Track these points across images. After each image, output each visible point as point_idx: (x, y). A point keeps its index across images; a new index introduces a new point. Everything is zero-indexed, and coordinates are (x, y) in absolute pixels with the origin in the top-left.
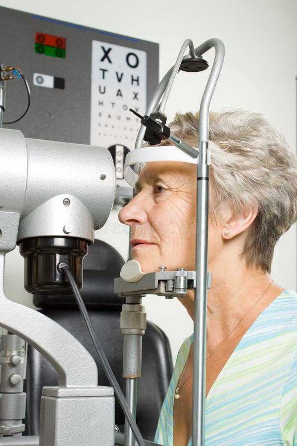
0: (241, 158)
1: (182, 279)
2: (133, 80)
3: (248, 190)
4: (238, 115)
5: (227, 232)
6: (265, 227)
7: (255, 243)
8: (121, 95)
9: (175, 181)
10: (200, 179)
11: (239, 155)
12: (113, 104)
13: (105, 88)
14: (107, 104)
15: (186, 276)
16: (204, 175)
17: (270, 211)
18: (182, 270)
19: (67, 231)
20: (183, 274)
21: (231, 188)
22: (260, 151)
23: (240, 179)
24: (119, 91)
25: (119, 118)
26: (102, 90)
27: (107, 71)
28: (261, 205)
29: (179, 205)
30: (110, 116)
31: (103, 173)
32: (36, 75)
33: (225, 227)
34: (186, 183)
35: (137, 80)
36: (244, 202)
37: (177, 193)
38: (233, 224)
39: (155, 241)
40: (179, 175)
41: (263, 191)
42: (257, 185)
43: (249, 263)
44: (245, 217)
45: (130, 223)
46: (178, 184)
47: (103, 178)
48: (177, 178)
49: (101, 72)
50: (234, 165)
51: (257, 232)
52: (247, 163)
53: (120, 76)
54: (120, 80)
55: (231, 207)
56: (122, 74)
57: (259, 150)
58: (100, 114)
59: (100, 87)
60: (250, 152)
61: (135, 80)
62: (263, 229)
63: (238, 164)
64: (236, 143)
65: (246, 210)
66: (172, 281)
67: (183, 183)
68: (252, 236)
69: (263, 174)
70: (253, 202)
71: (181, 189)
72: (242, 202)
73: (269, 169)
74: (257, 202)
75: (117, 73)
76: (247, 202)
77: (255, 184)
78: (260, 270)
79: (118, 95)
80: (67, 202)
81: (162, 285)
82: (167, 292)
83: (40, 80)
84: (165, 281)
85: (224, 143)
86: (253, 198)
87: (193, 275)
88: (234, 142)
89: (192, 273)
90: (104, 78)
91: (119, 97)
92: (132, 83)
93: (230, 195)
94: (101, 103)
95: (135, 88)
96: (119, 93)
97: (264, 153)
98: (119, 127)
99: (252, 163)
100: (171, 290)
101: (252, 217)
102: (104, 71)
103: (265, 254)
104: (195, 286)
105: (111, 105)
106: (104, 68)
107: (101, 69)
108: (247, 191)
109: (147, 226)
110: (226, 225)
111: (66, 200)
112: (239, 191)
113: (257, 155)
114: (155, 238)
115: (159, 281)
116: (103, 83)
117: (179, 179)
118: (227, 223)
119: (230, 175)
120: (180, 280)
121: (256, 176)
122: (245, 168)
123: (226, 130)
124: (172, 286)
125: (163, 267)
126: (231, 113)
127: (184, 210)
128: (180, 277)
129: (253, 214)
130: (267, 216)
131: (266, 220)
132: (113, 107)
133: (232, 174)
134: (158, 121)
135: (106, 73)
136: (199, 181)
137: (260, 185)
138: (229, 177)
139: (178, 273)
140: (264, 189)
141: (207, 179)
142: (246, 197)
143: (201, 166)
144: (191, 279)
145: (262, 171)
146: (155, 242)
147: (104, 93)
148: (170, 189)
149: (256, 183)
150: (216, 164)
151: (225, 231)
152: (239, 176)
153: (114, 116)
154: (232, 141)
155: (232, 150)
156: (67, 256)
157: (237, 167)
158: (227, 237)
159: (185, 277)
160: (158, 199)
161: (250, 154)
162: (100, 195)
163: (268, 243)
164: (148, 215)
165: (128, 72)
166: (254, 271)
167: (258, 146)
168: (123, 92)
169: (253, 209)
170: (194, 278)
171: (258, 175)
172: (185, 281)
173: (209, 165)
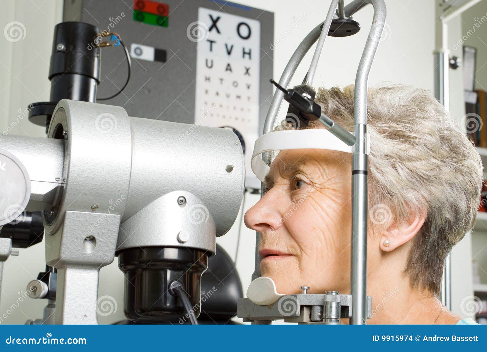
0: (404, 146)
1: (334, 305)
2: (244, 53)
3: (414, 187)
4: (398, 91)
5: (387, 242)
6: (434, 236)
7: (421, 257)
8: (230, 70)
9: (319, 173)
10: (355, 172)
11: (403, 142)
12: (222, 80)
13: (212, 62)
14: (215, 81)
15: (339, 301)
16: (361, 168)
17: (441, 215)
18: (334, 294)
19: (182, 240)
20: (335, 299)
21: (392, 184)
22: (429, 138)
23: (403, 173)
24: (229, 65)
25: (228, 96)
26: (209, 65)
27: (214, 42)
28: (431, 207)
29: (325, 206)
30: (217, 94)
31: (229, 164)
32: (134, 46)
33: (384, 235)
34: (334, 177)
35: (249, 54)
36: (409, 203)
37: (321, 190)
38: (395, 232)
39: (292, 251)
40: (324, 167)
41: (433, 189)
42: (426, 181)
43: (413, 282)
44: (410, 223)
45: (259, 228)
46: (323, 178)
47: (230, 169)
48: (322, 170)
49: (208, 44)
50: (396, 155)
51: (425, 242)
52: (413, 152)
53: (229, 47)
54: (229, 53)
55: (393, 209)
56: (232, 47)
57: (427, 135)
58: (207, 92)
59: (207, 61)
60: (417, 138)
61: (247, 53)
62: (432, 238)
63: (402, 154)
64: (399, 127)
65: (411, 213)
66: (319, 308)
67: (329, 177)
68: (417, 248)
69: (433, 167)
70: (421, 204)
71: (326, 185)
72: (406, 203)
73: (441, 161)
74: (426, 203)
75: (226, 46)
76: (414, 204)
77: (424, 180)
78: (427, 291)
79: (227, 69)
80: (182, 201)
81: (306, 312)
82: (311, 321)
83: (138, 52)
84: (310, 307)
85: (383, 126)
86: (421, 198)
87: (348, 300)
88: (396, 126)
89: (347, 297)
90: (211, 49)
91: (229, 72)
92: (244, 57)
93: (391, 194)
94: (208, 79)
95: (246, 62)
96: (229, 68)
97: (433, 140)
98: (228, 107)
99: (420, 154)
100: (318, 319)
101: (418, 223)
102: (211, 42)
103: (434, 271)
104: (350, 314)
105: (219, 81)
106: (212, 39)
107: (208, 40)
108: (412, 188)
109: (282, 232)
110: (386, 233)
111: (182, 199)
112: (402, 188)
113: (425, 142)
114: (294, 247)
115: (302, 307)
116: (210, 56)
117: (324, 170)
118: (387, 230)
119: (392, 169)
120: (331, 307)
121: (423, 169)
122: (410, 159)
123: (383, 110)
124: (319, 314)
125: (306, 288)
126: (389, 89)
127: (331, 212)
128: (331, 303)
129: (420, 219)
130: (438, 221)
131: (436, 227)
132: (221, 83)
133: (394, 167)
134: (306, 95)
135: (214, 45)
136: (355, 175)
137: (429, 181)
138: (389, 169)
139: (329, 298)
140: (434, 186)
141: (365, 173)
142: (412, 196)
143: (358, 155)
144: (345, 305)
145: (432, 164)
146: (292, 253)
147: (211, 67)
148: (312, 184)
149: (424, 178)
150: (374, 153)
151: (383, 240)
152: (402, 169)
153: (222, 94)
154: (393, 124)
155: (393, 135)
156: (181, 273)
157: (400, 157)
158: (386, 249)
159: (338, 304)
160: (297, 197)
161: (416, 140)
162: (225, 192)
163: (438, 256)
164: (282, 217)
165: (239, 44)
166: (420, 292)
167: (426, 131)
168: (233, 67)
169: (420, 212)
170: (349, 304)
171: (426, 168)
172: (337, 308)
173: (368, 154)
